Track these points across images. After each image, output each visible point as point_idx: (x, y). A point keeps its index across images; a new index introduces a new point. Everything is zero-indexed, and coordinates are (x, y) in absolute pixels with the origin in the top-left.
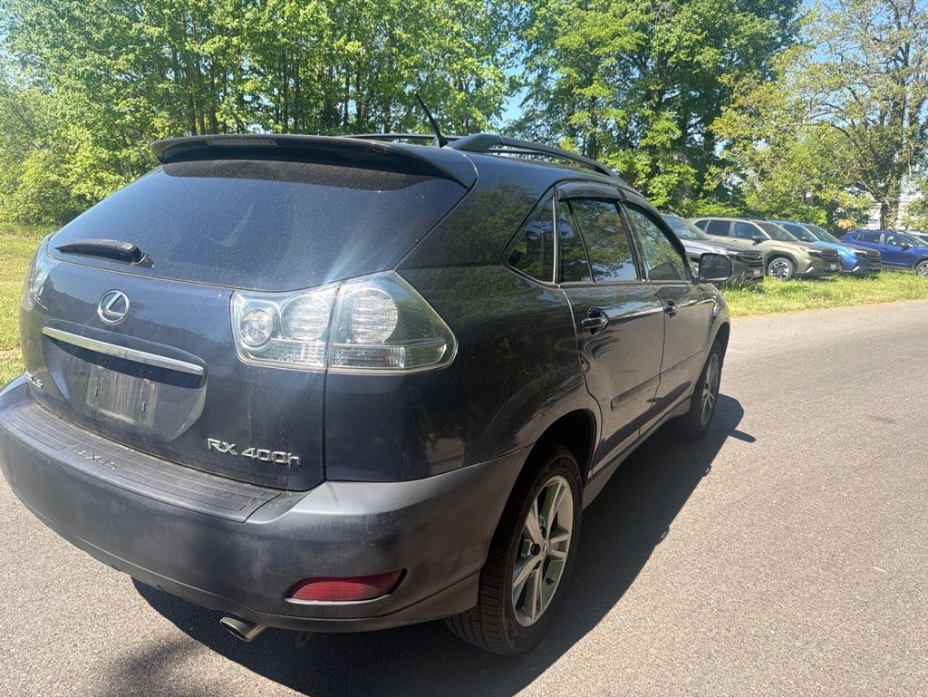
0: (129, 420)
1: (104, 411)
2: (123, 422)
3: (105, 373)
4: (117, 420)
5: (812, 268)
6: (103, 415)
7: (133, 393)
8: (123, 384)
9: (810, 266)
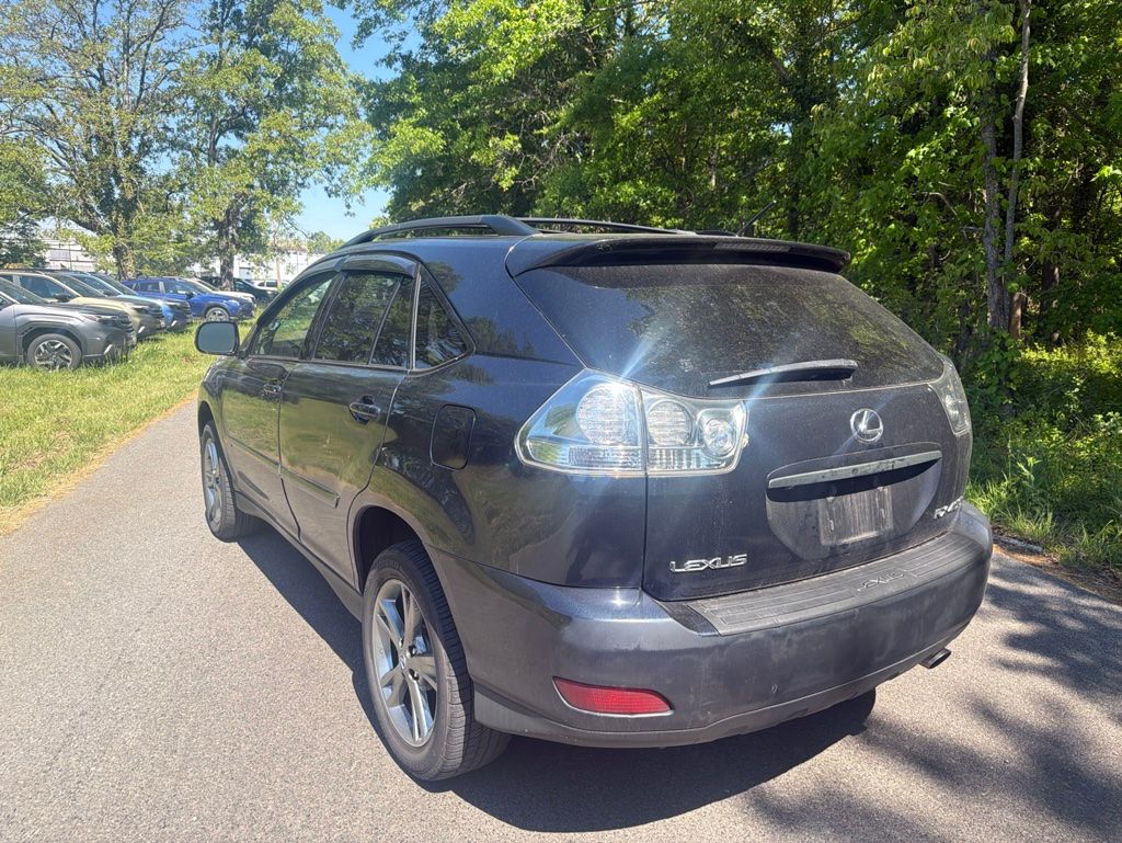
0: (873, 534)
1: (845, 541)
2: (867, 539)
3: (837, 501)
4: (861, 541)
5: (143, 328)
6: (845, 545)
7: (870, 507)
8: (855, 502)
9: (141, 325)
